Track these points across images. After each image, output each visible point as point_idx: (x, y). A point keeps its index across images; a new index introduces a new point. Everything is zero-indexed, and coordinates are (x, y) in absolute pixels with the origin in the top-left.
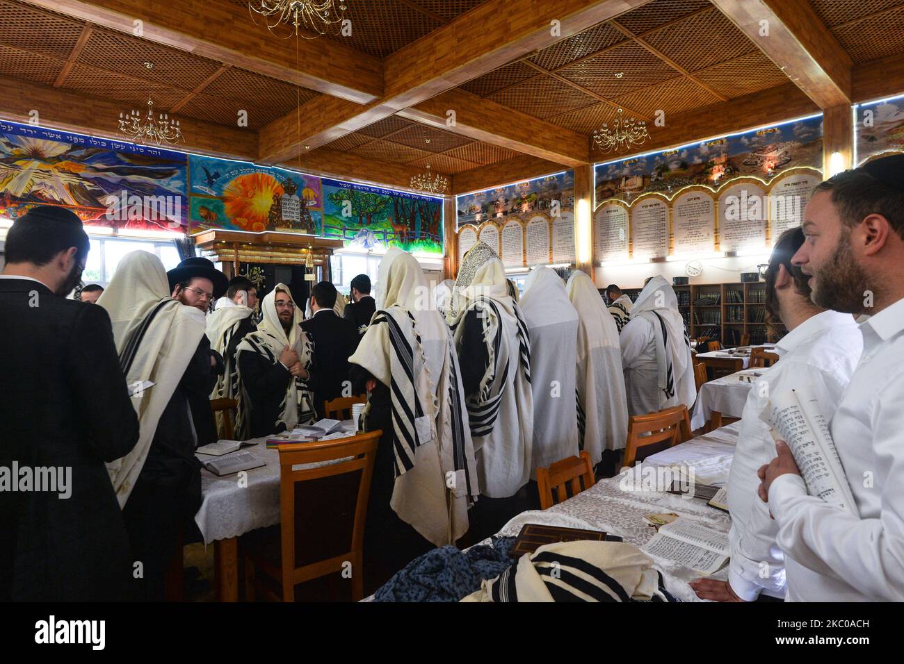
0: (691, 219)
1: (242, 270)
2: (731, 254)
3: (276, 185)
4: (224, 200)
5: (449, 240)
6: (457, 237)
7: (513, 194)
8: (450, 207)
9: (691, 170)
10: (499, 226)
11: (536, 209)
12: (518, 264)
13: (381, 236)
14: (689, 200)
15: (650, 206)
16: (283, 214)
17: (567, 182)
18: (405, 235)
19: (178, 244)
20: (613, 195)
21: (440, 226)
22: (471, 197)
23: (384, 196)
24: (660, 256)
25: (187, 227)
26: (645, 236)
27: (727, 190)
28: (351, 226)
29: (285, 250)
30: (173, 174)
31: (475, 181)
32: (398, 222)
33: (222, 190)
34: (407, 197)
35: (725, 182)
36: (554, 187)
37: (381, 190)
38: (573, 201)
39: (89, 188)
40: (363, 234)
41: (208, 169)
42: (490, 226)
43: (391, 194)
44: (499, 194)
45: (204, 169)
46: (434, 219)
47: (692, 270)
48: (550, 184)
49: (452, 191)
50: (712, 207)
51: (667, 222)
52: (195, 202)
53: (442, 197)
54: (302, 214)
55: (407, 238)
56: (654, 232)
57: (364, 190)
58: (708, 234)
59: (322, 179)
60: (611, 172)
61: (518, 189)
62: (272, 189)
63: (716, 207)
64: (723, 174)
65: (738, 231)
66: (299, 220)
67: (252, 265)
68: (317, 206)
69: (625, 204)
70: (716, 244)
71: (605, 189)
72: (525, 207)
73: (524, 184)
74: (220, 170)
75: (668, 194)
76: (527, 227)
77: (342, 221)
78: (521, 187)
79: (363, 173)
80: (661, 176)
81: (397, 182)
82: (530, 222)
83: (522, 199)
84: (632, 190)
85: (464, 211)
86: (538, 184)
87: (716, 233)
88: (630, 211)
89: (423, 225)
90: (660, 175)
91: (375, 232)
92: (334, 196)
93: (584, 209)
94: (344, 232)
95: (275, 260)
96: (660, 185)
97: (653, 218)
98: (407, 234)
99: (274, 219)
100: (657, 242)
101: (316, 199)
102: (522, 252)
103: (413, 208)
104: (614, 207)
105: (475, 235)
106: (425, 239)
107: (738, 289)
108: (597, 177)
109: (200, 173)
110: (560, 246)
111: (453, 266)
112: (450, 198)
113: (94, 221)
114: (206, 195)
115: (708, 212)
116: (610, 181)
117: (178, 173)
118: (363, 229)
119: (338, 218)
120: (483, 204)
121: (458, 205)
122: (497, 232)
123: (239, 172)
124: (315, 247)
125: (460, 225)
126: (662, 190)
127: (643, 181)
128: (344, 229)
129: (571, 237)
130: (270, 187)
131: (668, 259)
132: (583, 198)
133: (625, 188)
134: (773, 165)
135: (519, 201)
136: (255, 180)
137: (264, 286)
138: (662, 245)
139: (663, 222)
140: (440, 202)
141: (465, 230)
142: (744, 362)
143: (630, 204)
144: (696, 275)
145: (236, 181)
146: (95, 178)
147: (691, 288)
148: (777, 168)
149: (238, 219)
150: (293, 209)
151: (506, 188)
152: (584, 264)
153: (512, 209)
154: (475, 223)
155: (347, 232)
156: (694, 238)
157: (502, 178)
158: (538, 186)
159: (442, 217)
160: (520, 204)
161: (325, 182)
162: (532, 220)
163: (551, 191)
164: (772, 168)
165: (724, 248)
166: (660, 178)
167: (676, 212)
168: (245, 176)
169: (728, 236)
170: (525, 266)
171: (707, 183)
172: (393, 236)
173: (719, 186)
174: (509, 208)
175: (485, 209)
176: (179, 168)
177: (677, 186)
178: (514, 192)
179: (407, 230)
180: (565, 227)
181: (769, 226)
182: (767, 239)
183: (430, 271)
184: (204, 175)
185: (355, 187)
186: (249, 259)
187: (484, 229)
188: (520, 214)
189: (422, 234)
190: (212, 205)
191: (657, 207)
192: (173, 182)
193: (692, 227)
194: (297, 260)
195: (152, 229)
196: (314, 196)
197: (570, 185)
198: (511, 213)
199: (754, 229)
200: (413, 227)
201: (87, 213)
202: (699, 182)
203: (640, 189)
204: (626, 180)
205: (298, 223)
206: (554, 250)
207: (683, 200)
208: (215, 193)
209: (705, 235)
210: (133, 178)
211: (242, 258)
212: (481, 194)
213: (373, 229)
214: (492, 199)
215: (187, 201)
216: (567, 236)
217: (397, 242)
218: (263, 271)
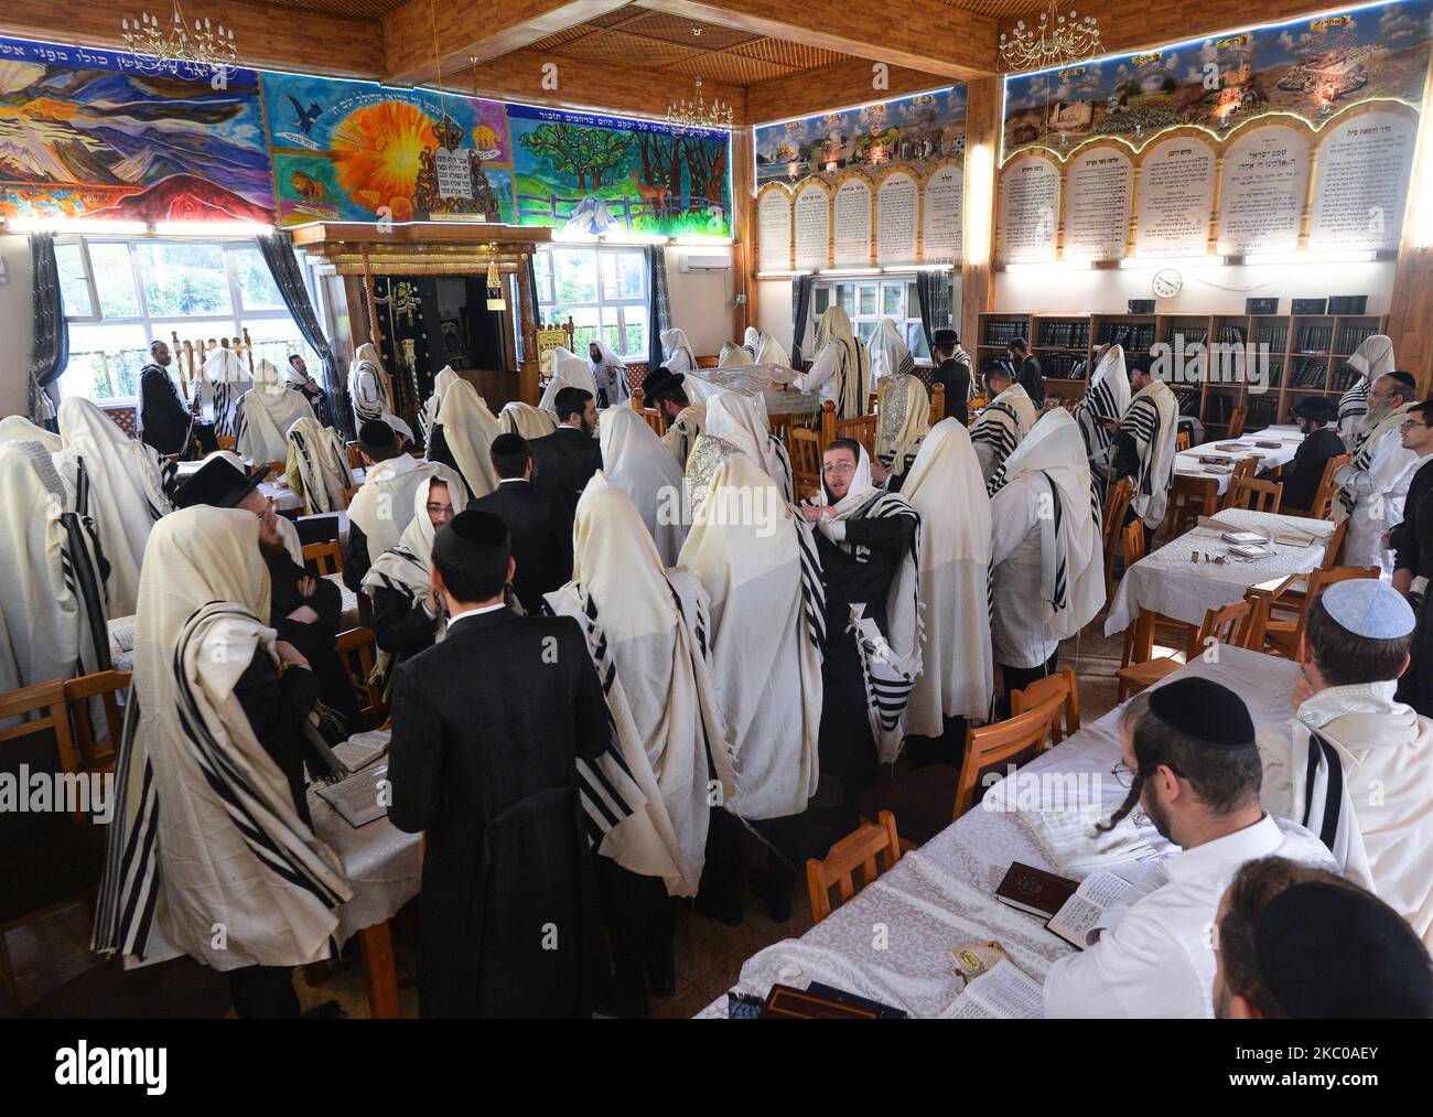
0: (1170, 190)
1: (380, 289)
2: (1235, 260)
3: (425, 123)
4: (335, 157)
5: (742, 209)
6: (755, 203)
7: (856, 128)
8: (743, 145)
9: (1180, 95)
10: (829, 186)
11: (896, 158)
12: (861, 259)
13: (620, 209)
14: (1171, 154)
15: (1101, 162)
16: (441, 186)
17: (953, 108)
18: (663, 206)
19: (264, 244)
20: (1035, 137)
21: (725, 184)
22: (781, 129)
23: (622, 133)
24: (1111, 257)
25: (275, 211)
26: (1087, 220)
27: (1243, 137)
28: (567, 195)
29: (451, 249)
30: (237, 111)
31: (787, 99)
32: (650, 182)
33: (330, 140)
34: (665, 133)
35: (1240, 122)
36: (931, 117)
37: (615, 121)
38: (963, 147)
39: (92, 149)
40: (587, 207)
41: (298, 99)
42: (813, 187)
43: (635, 128)
44: (830, 127)
45: (292, 99)
46: (713, 171)
47: (1163, 285)
48: (924, 112)
49: (745, 117)
50: (1211, 168)
51: (1128, 194)
52: (283, 164)
53: (728, 128)
54: (475, 184)
55: (667, 211)
56: (1104, 212)
57: (585, 123)
58: (1199, 221)
59: (507, 106)
60: (1036, 92)
61: (864, 118)
62: (418, 129)
63: (1218, 170)
64: (1238, 104)
65: (1254, 218)
66: (470, 197)
67: (396, 279)
68: (502, 158)
69: (1056, 157)
70: (1210, 240)
71: (1023, 124)
72: (877, 154)
73: (875, 108)
74: (321, 100)
75: (1138, 142)
76: (879, 192)
77: (549, 185)
78: (870, 114)
79: (581, 91)
80: (1125, 105)
81: (643, 106)
82: (885, 183)
83: (872, 138)
84: (1070, 129)
85: (768, 157)
86: (902, 109)
87: (1213, 219)
88: (1064, 170)
89: (695, 183)
90: (1123, 101)
91: (609, 203)
92: (531, 138)
93: (981, 162)
94: (554, 207)
95: (435, 269)
96: (1121, 122)
97: (1103, 186)
98: (667, 202)
99: (425, 196)
100: (1108, 231)
101: (500, 146)
102: (869, 239)
103: (676, 152)
104: (1036, 160)
105: (787, 203)
106: (698, 210)
107: (1240, 325)
108: (1008, 102)
109: (286, 109)
110: (937, 231)
111: (749, 259)
112: (742, 129)
113: (111, 211)
114: (303, 150)
115: (1203, 179)
116: (1032, 109)
117: (245, 109)
118: (587, 198)
119: (539, 180)
120: (802, 145)
121: (758, 144)
122: (826, 198)
123: (356, 101)
124: (503, 241)
125: (760, 182)
126: (1126, 132)
127: (1093, 112)
128: (554, 201)
129: (956, 215)
130: (414, 128)
131: (1124, 263)
132: (981, 143)
133: (1058, 125)
134: (1331, 92)
135: (867, 142)
136: (385, 116)
137: (421, 317)
138: (1116, 237)
139: (1120, 194)
140: (725, 138)
141: (770, 193)
142: (1221, 485)
143: (1064, 156)
144: (1169, 296)
145: (352, 119)
146: (100, 129)
147: (1158, 319)
148: (1338, 97)
149: (363, 193)
150: (457, 176)
151: (843, 114)
152: (976, 267)
153: (854, 155)
154: (787, 179)
155: (558, 204)
156: (1174, 227)
157: (836, 95)
158: (901, 114)
159: (728, 167)
160: (867, 147)
161: (515, 111)
162: (889, 179)
163: (924, 124)
164: (1329, 98)
165: (1225, 248)
166: (1123, 108)
167: (1145, 176)
168: (368, 108)
169: (1233, 226)
170: (874, 265)
171: (1207, 122)
172: (641, 208)
173: (1229, 128)
174: (848, 154)
175: (805, 154)
176: (246, 99)
177: (1152, 126)
178: (859, 123)
179: (666, 195)
180: (945, 195)
181: (1309, 210)
182: (1302, 235)
183: (708, 269)
184: (292, 112)
185: (568, 118)
186: (390, 269)
187: (804, 193)
188: (867, 167)
189: (692, 202)
190: (313, 168)
191: (1114, 164)
192: (238, 129)
193: (1172, 209)
194: (474, 265)
195: (215, 219)
196: (495, 140)
197: (962, 114)
198: (851, 163)
199: (1281, 214)
200: (676, 190)
201: (96, 196)
202: (1194, 119)
203: (1086, 127)
204: (1061, 109)
205: (468, 202)
206: (924, 235)
207: (1159, 154)
208: (316, 144)
209: (1194, 223)
210: (166, 124)
211: (377, 268)
212: (797, 126)
213: (603, 196)
214: (820, 134)
215: (269, 164)
216: (948, 212)
217: (648, 218)
218: (415, 289)
